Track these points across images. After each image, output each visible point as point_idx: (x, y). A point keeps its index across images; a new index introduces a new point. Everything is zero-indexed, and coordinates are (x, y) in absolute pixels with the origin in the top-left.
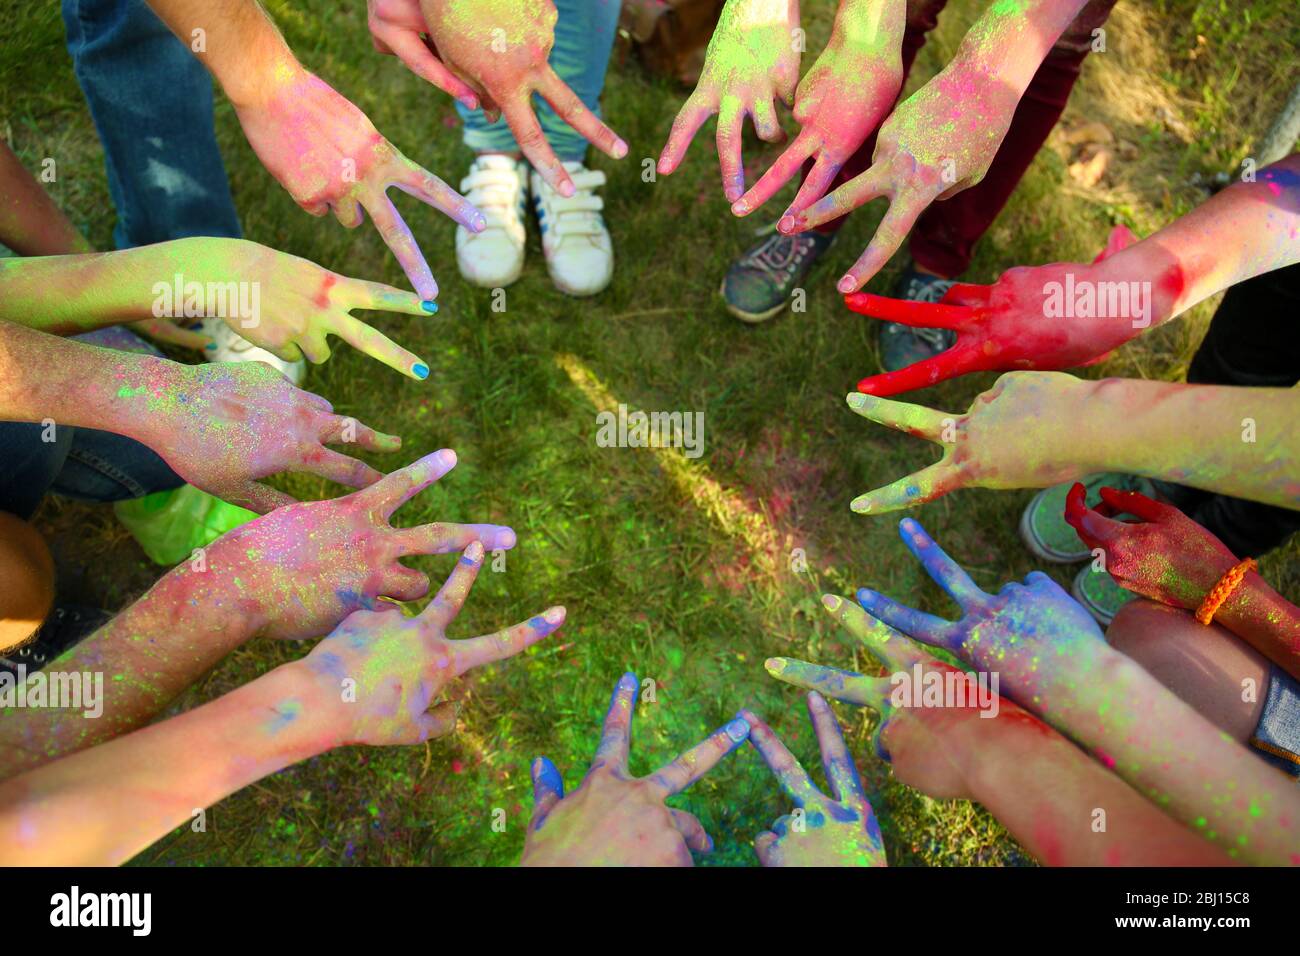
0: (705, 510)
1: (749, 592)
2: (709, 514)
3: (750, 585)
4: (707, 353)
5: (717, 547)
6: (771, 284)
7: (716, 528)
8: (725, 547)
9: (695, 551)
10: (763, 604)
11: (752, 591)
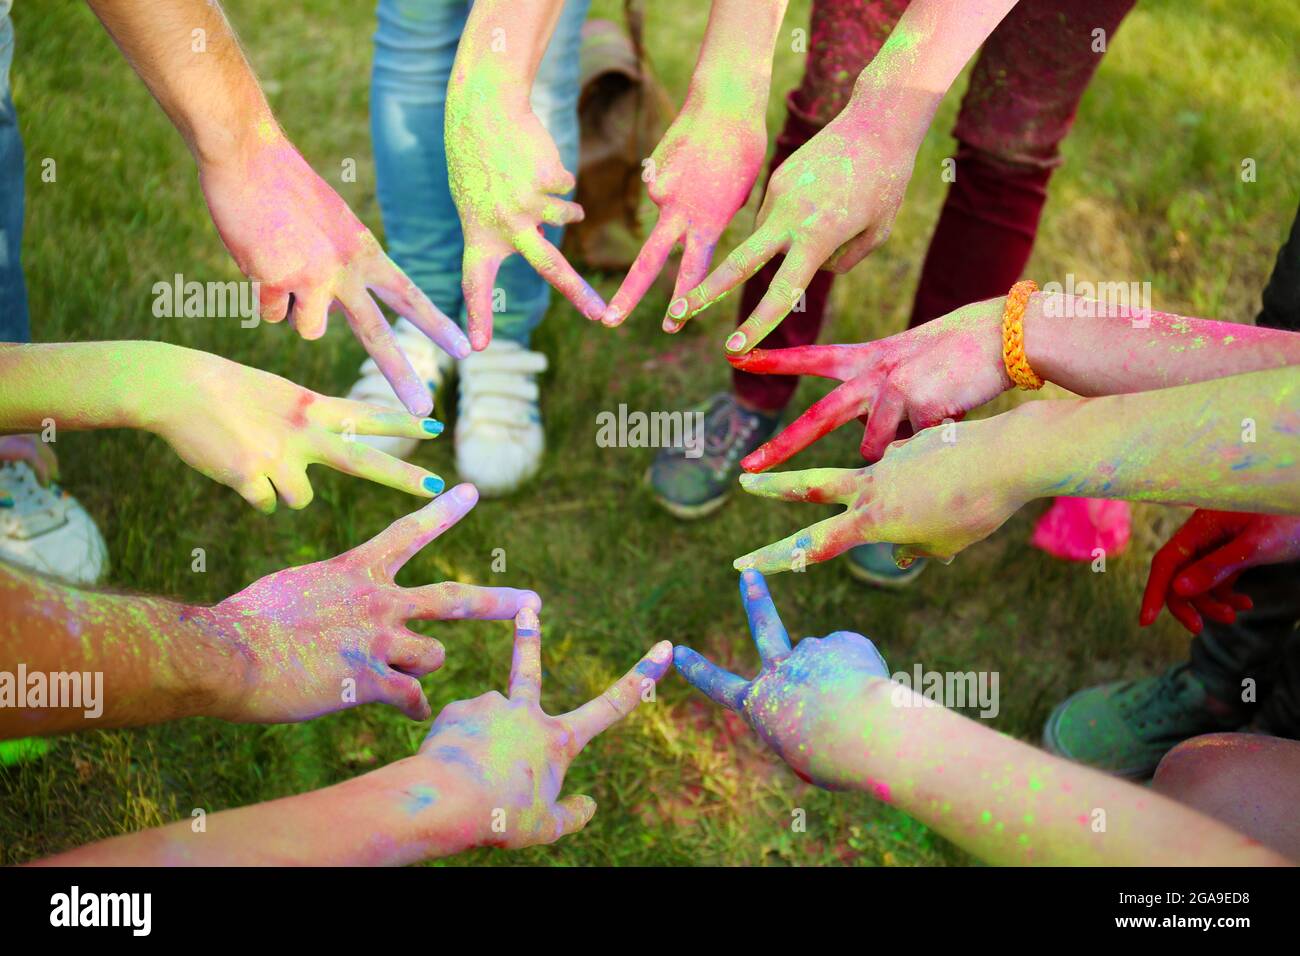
0: (641, 728)
1: (703, 829)
2: (646, 731)
3: (704, 821)
4: (634, 541)
5: (660, 773)
6: (708, 471)
7: (657, 749)
8: (670, 774)
9: (631, 777)
10: (723, 843)
11: (708, 828)
